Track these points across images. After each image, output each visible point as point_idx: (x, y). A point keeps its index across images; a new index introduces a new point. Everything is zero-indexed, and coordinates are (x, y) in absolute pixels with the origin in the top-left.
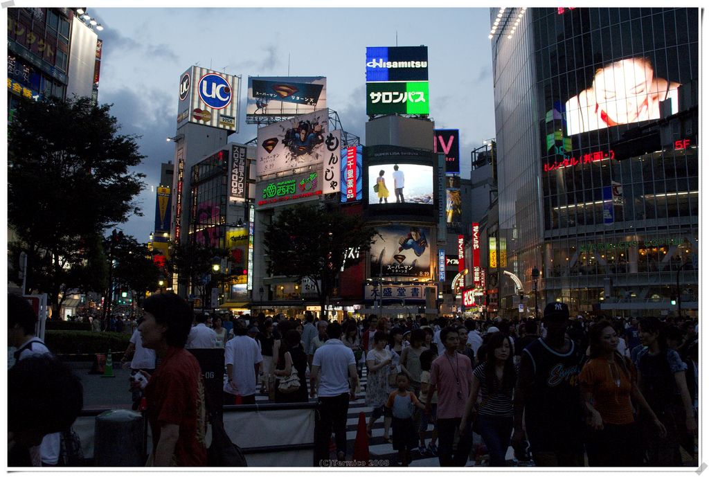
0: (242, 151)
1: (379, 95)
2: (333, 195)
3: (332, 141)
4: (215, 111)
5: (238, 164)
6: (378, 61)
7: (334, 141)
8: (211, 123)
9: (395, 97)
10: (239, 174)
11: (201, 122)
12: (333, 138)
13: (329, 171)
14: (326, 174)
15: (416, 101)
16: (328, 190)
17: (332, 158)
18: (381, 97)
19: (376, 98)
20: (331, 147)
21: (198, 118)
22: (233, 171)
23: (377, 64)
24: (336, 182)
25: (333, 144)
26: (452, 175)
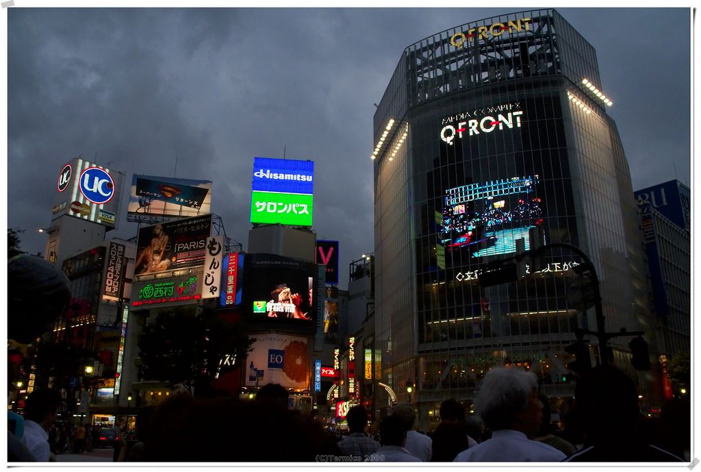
0: (121, 249)
1: (264, 204)
2: (211, 300)
3: (214, 246)
4: (95, 206)
5: (114, 261)
6: (265, 172)
7: (217, 246)
8: (89, 216)
9: (279, 208)
10: (115, 273)
11: (79, 215)
12: (216, 243)
13: (209, 276)
14: (206, 278)
15: (300, 213)
16: (207, 294)
17: (213, 262)
18: (266, 206)
19: (261, 207)
20: (213, 252)
21: (76, 211)
22: (109, 269)
23: (265, 175)
24: (216, 288)
25: (215, 249)
26: (330, 286)
